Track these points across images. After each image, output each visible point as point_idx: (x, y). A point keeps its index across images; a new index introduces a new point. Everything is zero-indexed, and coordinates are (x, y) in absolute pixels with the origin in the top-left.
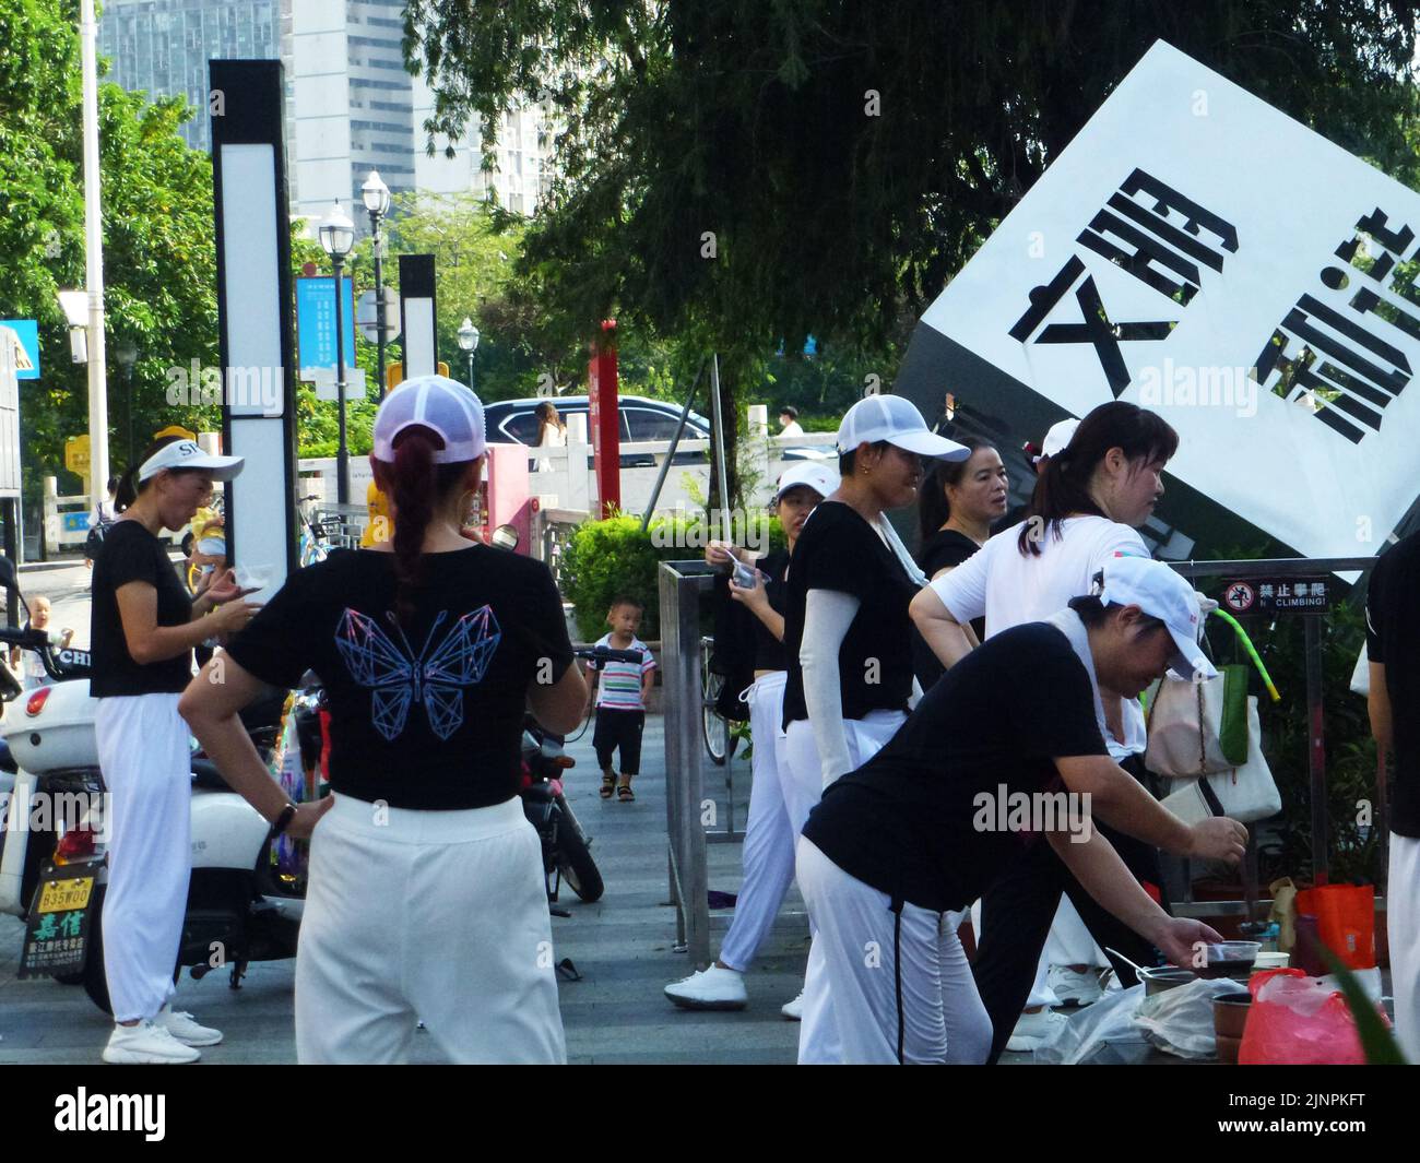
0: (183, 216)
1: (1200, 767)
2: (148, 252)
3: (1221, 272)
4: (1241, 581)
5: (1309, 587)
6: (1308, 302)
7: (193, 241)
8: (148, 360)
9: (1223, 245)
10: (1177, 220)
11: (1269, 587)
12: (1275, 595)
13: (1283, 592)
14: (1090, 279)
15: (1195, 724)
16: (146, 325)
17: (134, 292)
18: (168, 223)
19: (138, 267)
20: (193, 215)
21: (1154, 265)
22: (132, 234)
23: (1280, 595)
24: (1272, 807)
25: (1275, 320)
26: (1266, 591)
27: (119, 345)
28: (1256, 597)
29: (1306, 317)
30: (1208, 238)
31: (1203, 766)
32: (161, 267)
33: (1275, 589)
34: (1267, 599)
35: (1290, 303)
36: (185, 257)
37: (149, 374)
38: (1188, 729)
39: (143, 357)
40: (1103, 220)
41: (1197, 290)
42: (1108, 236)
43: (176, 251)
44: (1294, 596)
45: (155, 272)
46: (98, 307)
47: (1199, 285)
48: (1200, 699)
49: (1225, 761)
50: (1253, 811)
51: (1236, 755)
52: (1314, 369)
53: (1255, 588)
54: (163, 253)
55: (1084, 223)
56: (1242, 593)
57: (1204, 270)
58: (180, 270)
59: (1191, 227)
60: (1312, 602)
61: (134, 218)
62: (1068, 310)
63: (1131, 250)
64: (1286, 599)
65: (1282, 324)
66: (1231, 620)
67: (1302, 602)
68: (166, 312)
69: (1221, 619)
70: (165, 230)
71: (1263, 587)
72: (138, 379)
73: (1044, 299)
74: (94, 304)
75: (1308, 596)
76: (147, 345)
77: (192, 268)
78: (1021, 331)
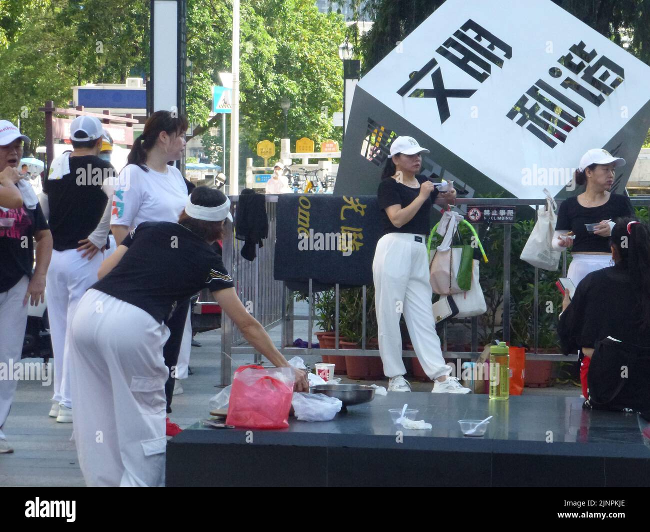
0: (314, 43)
1: (449, 290)
2: (297, 58)
3: (501, 68)
4: (476, 208)
5: (506, 212)
6: (541, 83)
7: (318, 55)
8: (295, 108)
9: (505, 56)
10: (485, 43)
11: (488, 211)
12: (491, 215)
13: (495, 213)
14: (439, 69)
15: (448, 271)
16: (294, 92)
17: (290, 77)
18: (307, 46)
19: (292, 65)
20: (319, 43)
21: (471, 64)
22: (290, 50)
23: (493, 215)
24: (482, 310)
25: (523, 91)
26: (487, 212)
27: (282, 101)
28: (482, 216)
29: (538, 90)
30: (498, 52)
31: (450, 290)
32: (303, 66)
33: (491, 212)
34: (487, 216)
35: (532, 83)
36: (314, 62)
37: (295, 114)
38: (444, 273)
39: (293, 106)
40: (450, 42)
41: (489, 76)
42: (451, 50)
43: (310, 59)
44: (499, 215)
45: (300, 68)
46: (236, 80)
47: (490, 73)
48: (451, 260)
49: (459, 289)
50: (472, 312)
51: (465, 286)
52: (538, 114)
53: (482, 210)
54: (304, 60)
55: (440, 43)
56: (476, 213)
57: (494, 66)
58: (312, 67)
59: (491, 47)
60: (507, 218)
61: (291, 43)
62: (427, 83)
63: (460, 56)
64: (496, 217)
65: (526, 93)
66: (469, 225)
67: (503, 218)
68: (304, 86)
69: (465, 225)
70: (305, 49)
71: (485, 211)
72: (290, 117)
73: (416, 77)
74: (235, 79)
75: (506, 215)
76: (295, 101)
77: (317, 67)
78: (402, 92)
